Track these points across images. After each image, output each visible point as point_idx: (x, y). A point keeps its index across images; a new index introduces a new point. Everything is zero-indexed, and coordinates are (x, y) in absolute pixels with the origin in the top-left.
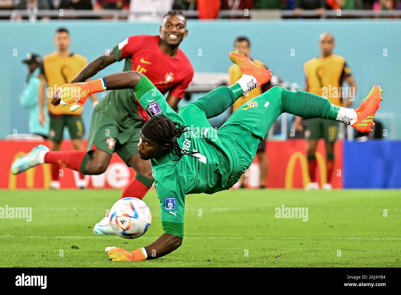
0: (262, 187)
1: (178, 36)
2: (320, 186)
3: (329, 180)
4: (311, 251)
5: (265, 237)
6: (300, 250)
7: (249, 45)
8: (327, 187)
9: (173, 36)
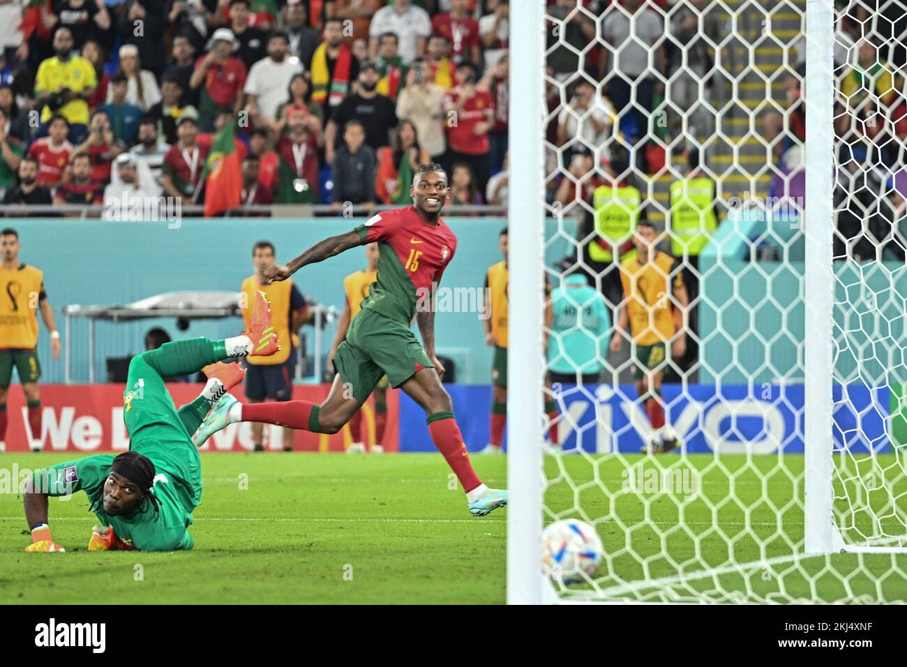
0: (287, 449)
1: (438, 200)
2: (367, 448)
3: (379, 441)
4: (355, 538)
5: (291, 518)
6: (340, 535)
7: (273, 254)
8: (378, 449)
9: (432, 201)
